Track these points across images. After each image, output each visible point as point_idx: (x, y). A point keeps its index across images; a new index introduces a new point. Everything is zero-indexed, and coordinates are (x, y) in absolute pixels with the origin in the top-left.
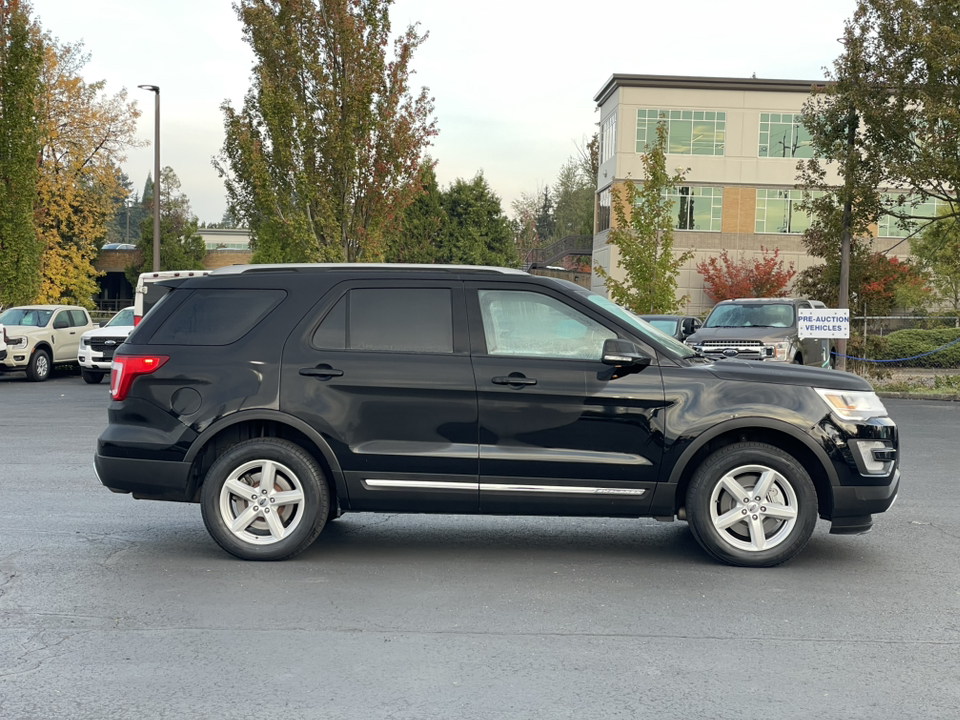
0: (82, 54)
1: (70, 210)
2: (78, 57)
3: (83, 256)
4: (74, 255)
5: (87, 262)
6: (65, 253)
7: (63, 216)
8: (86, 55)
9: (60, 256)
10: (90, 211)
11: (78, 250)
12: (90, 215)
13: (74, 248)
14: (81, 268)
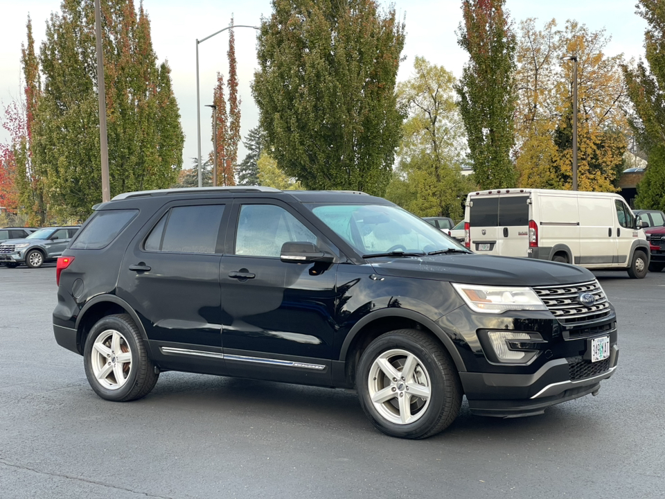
0: (605, 37)
1: (595, 147)
2: (602, 39)
3: (606, 178)
4: (599, 178)
5: (608, 182)
6: (592, 176)
7: (589, 151)
8: (608, 37)
9: (589, 179)
10: (609, 147)
11: (602, 173)
12: (610, 149)
13: (599, 173)
14: (603, 187)
